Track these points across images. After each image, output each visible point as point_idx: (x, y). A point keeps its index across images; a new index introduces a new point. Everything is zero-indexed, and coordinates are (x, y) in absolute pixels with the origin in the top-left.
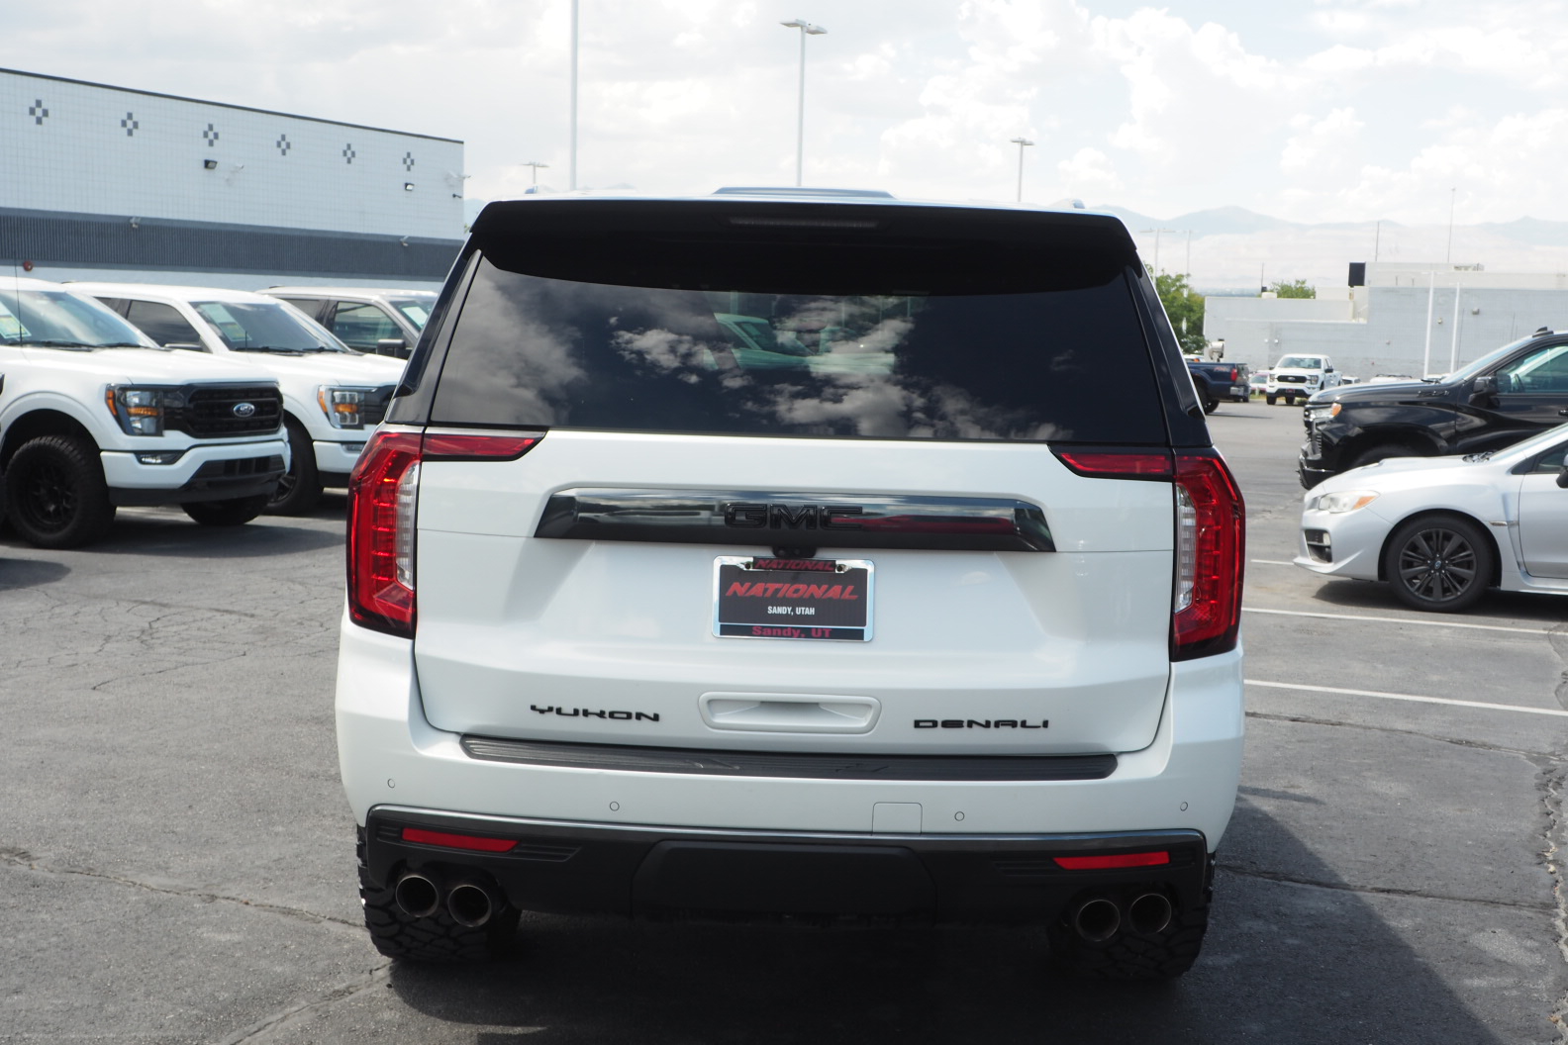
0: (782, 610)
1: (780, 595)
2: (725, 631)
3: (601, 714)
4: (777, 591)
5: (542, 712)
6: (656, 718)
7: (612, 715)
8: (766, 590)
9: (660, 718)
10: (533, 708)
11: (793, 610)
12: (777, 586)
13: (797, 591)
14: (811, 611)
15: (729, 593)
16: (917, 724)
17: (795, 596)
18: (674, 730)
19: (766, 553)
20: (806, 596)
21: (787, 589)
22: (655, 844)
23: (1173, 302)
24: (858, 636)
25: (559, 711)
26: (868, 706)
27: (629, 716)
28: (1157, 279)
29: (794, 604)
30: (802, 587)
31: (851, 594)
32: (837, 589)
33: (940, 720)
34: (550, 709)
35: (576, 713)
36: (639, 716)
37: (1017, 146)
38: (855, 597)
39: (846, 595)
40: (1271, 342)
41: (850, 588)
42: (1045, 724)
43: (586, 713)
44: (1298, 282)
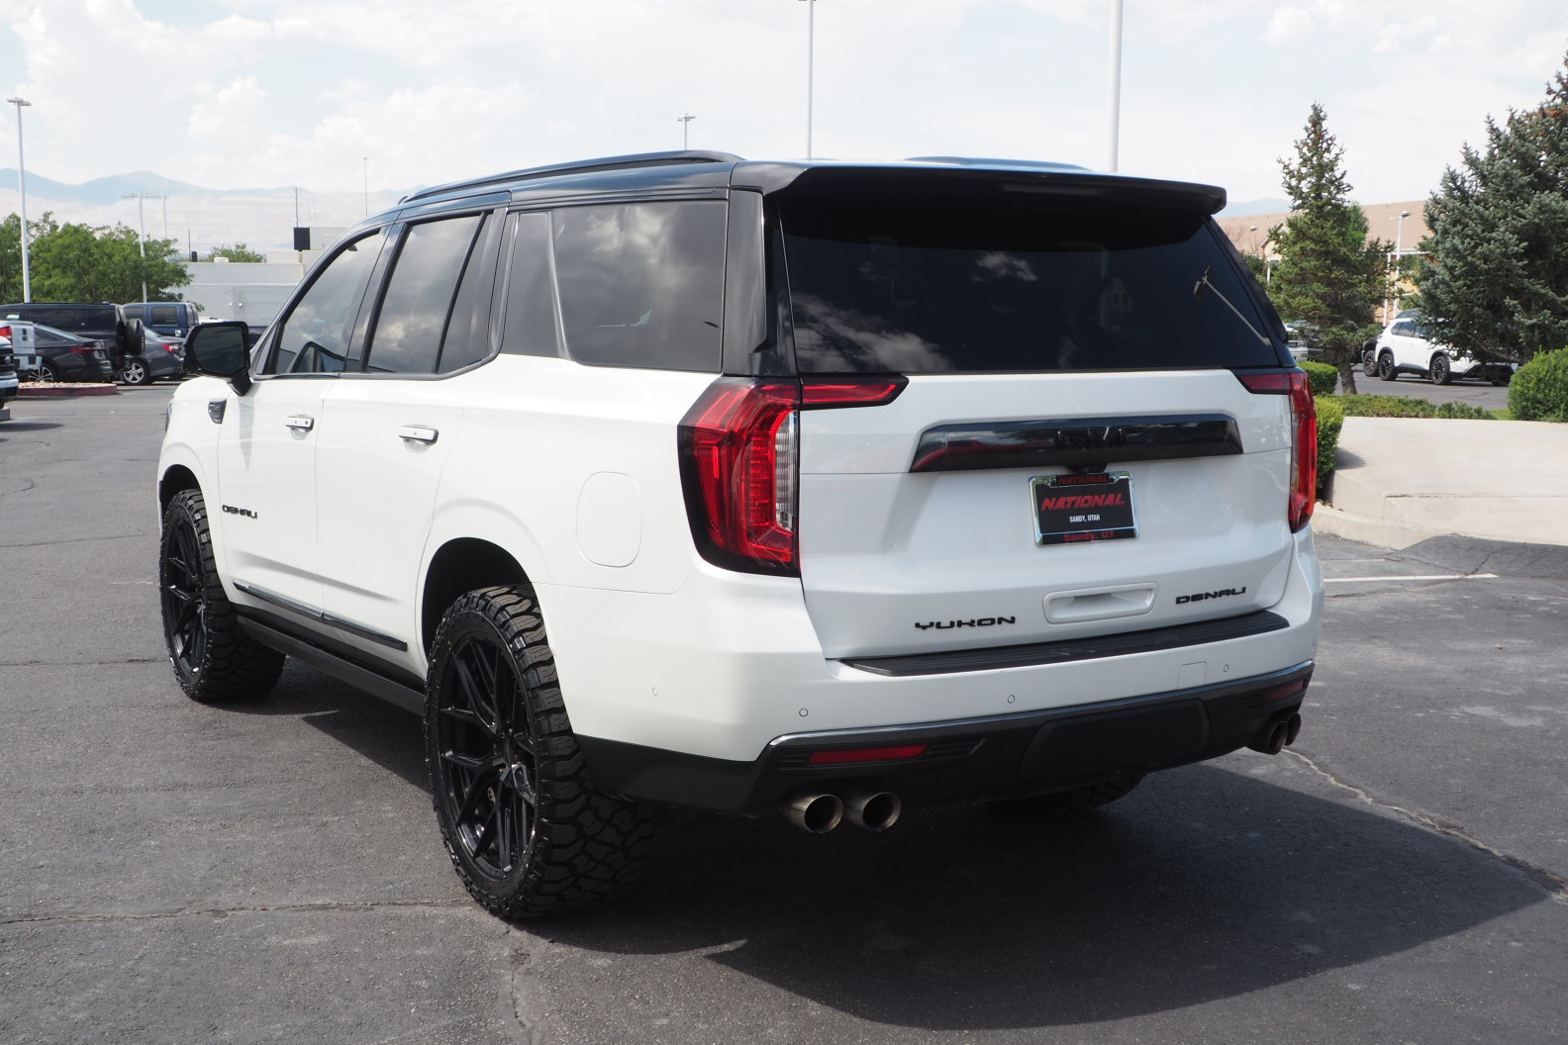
0: (1078, 519)
1: (1076, 506)
2: (1048, 540)
3: (971, 624)
4: (1074, 502)
5: (924, 628)
6: (1013, 620)
7: (980, 623)
8: (1066, 503)
9: (1016, 621)
10: (918, 625)
11: (1086, 518)
12: (1074, 498)
13: (1086, 501)
14: (1097, 518)
15: (1043, 508)
16: (1178, 600)
17: (1086, 505)
18: (1030, 629)
19: (1061, 472)
20: (1093, 505)
21: (1080, 501)
22: (1040, 726)
23: (163, 267)
24: (1130, 534)
25: (939, 625)
26: (1150, 590)
27: (992, 621)
28: (145, 245)
29: (1086, 512)
30: (1089, 497)
31: (1121, 500)
32: (1111, 496)
33: (1190, 595)
34: (932, 624)
35: (952, 624)
36: (1000, 620)
37: (15, 106)
38: (1124, 502)
39: (1118, 502)
40: (235, 305)
41: (1119, 495)
42: (1244, 590)
43: (960, 624)
44: (238, 247)
